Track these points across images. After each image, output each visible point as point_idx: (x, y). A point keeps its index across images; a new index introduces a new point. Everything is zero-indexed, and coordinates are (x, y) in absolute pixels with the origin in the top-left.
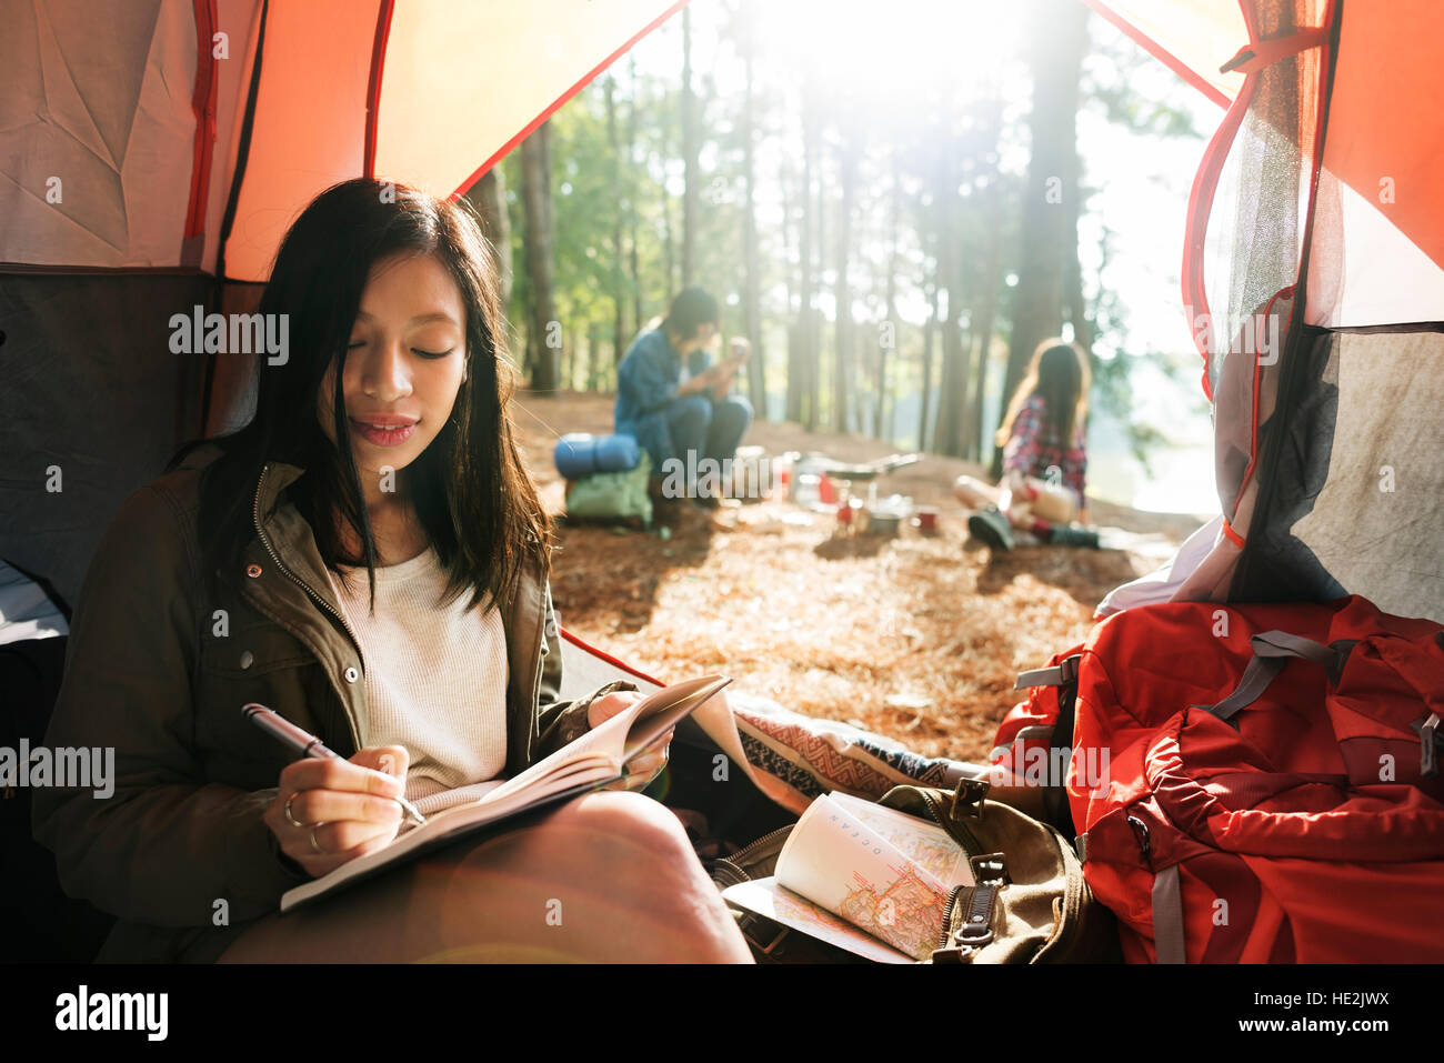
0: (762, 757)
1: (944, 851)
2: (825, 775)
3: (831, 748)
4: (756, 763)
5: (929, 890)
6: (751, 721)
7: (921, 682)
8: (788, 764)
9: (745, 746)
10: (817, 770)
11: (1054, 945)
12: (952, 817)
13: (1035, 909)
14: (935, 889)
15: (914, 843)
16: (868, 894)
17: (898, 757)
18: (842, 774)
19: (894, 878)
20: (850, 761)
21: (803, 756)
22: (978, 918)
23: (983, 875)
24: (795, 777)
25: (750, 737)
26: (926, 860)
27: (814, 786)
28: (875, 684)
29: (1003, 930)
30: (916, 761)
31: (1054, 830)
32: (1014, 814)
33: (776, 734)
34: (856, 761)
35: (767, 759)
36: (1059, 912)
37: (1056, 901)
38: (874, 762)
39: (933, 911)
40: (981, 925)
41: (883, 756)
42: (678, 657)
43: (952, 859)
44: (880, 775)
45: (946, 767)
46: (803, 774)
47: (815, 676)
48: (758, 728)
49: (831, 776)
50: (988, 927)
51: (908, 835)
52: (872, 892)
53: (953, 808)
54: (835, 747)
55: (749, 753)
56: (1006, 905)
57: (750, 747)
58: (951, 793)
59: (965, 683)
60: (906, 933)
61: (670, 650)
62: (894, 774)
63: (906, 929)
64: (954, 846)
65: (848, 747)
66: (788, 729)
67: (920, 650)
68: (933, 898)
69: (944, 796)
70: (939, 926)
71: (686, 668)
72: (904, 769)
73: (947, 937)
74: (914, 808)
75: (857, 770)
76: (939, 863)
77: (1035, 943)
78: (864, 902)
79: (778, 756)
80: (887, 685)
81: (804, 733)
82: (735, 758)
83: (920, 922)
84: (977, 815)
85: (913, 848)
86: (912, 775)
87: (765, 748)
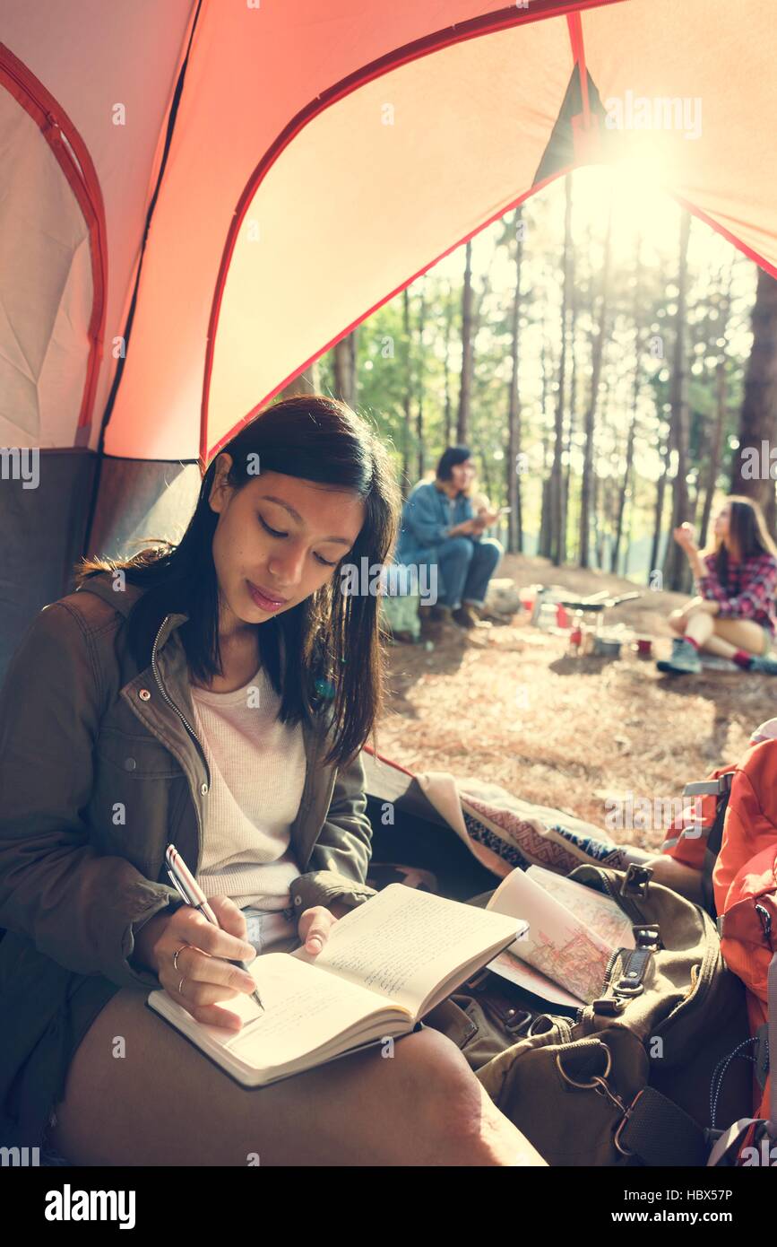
0: (480, 833)
1: (616, 919)
2: (529, 852)
3: (534, 831)
4: (475, 838)
5: (597, 949)
6: (473, 805)
8: (500, 841)
9: (467, 824)
10: (522, 847)
11: (690, 1003)
12: (621, 893)
13: (678, 971)
14: (602, 949)
15: (592, 911)
16: (549, 949)
17: (586, 842)
18: (542, 852)
19: (571, 938)
20: (548, 843)
21: (512, 835)
22: (633, 974)
23: (642, 941)
24: (505, 851)
25: (472, 818)
26: (601, 925)
27: (520, 860)
28: (587, 780)
29: (651, 985)
30: (600, 847)
31: (700, 907)
32: (672, 896)
33: (492, 817)
34: (553, 843)
35: (484, 835)
36: (696, 976)
37: (694, 968)
38: (567, 844)
39: (599, 966)
40: (635, 980)
41: (575, 840)
42: (431, 747)
43: (621, 927)
44: (571, 855)
45: (624, 854)
46: (512, 849)
47: (539, 769)
48: (478, 810)
49: (533, 853)
50: (640, 982)
51: (588, 904)
52: (552, 947)
53: (623, 887)
54: (537, 830)
55: (470, 830)
56: (657, 965)
57: (471, 825)
58: (623, 874)
59: (662, 784)
60: (577, 982)
61: (425, 741)
62: (582, 855)
63: (578, 979)
64: (623, 916)
65: (547, 832)
66: (501, 814)
67: (627, 755)
68: (599, 955)
69: (617, 876)
70: (602, 978)
71: (436, 756)
72: (590, 852)
73: (608, 986)
74: (594, 883)
75: (554, 850)
76: (611, 929)
77: (675, 1000)
78: (546, 956)
79: (492, 833)
80: (597, 781)
81: (513, 817)
82: (458, 832)
83: (590, 974)
84: (643, 894)
85: (591, 915)
86: (596, 857)
87: (483, 826)
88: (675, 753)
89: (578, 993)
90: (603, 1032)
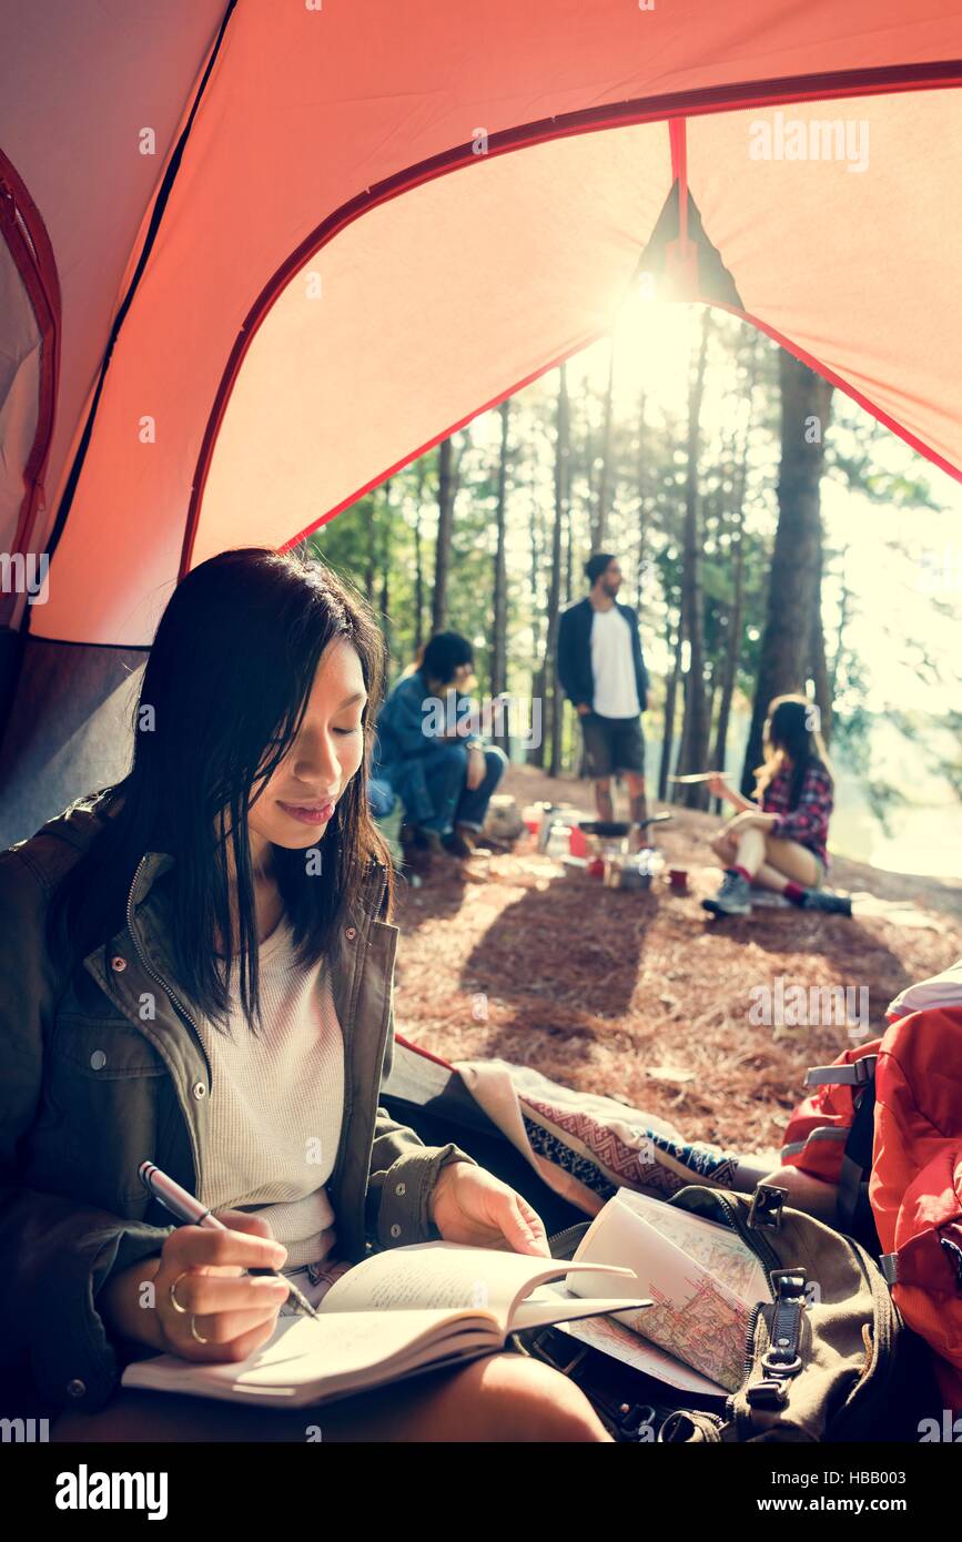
0: (546, 1145)
1: (739, 1260)
2: (611, 1168)
3: (617, 1139)
4: (539, 1151)
5: (729, 1307)
6: (536, 1107)
7: (680, 1053)
8: (572, 1154)
9: (529, 1133)
10: (603, 1162)
11: (870, 1380)
12: (749, 1225)
13: (845, 1333)
14: (736, 1306)
15: (707, 1250)
16: (665, 1311)
17: (687, 1152)
18: (629, 1166)
19: (692, 1293)
20: (638, 1155)
21: (589, 1147)
22: (784, 1341)
23: (786, 1292)
24: (579, 1168)
25: (534, 1124)
26: (721, 1268)
27: (599, 1178)
28: (636, 1054)
29: (809, 1356)
30: (705, 1157)
31: (853, 1240)
33: (562, 1122)
35: (551, 1147)
36: (870, 1342)
37: (865, 1328)
38: (662, 1156)
39: (734, 1331)
40: (788, 1350)
41: (672, 1150)
42: (434, 1017)
43: (747, 1269)
44: (668, 1171)
45: (736, 1165)
46: (588, 1165)
48: (543, 1114)
49: (617, 1169)
50: (796, 1353)
51: (702, 1239)
52: (669, 1307)
54: (622, 1138)
55: (533, 1140)
56: (813, 1326)
57: (534, 1134)
58: (748, 1198)
59: (726, 1057)
60: (706, 1356)
61: (426, 1009)
62: (683, 1171)
63: (707, 1351)
64: (749, 1254)
65: (635, 1140)
66: (574, 1117)
67: (678, 1019)
68: (733, 1316)
69: (740, 1200)
70: (741, 1348)
71: (444, 1029)
72: (693, 1166)
73: (752, 1361)
74: (709, 1211)
75: (644, 1164)
76: (734, 1272)
77: (849, 1378)
78: (661, 1319)
79: (562, 1145)
80: (648, 1056)
81: (590, 1122)
82: (518, 1146)
83: (722, 1343)
84: (775, 1224)
85: (707, 1255)
86: (701, 1172)
87: (550, 1135)
88: (734, 1015)
89: (708, 1372)
90: (766, 1434)
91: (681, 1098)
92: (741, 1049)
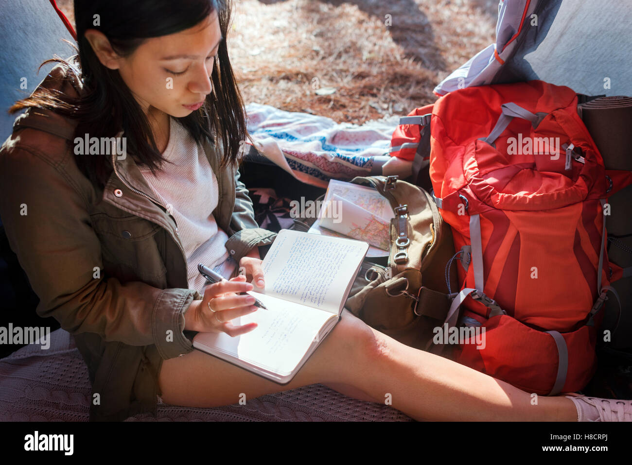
0: (296, 166)
1: (380, 200)
2: (324, 170)
3: (326, 159)
4: (294, 169)
5: (381, 224)
6: (290, 153)
7: (327, 77)
8: (308, 168)
9: (289, 163)
10: (321, 169)
11: (435, 245)
12: (384, 190)
13: (423, 227)
14: (383, 223)
16: (358, 230)
17: (354, 159)
18: (331, 169)
19: (368, 222)
20: (334, 164)
21: (315, 164)
22: (402, 234)
23: (400, 213)
24: (311, 172)
25: (291, 160)
26: (374, 204)
28: (309, 84)
29: (412, 238)
30: (361, 159)
31: (424, 191)
32: (407, 184)
33: (302, 157)
34: (336, 163)
35: (298, 167)
36: (433, 231)
37: (431, 225)
38: (345, 163)
39: (384, 232)
40: (404, 237)
41: (348, 160)
43: (383, 202)
44: (347, 167)
45: (373, 160)
46: (314, 170)
48: (294, 156)
49: (327, 170)
50: (407, 238)
52: (360, 229)
53: (385, 187)
54: (328, 158)
55: (291, 165)
56: (412, 226)
57: (291, 163)
58: (382, 178)
59: (346, 76)
62: (353, 167)
63: (375, 240)
64: (383, 198)
65: (333, 158)
66: (307, 155)
67: (323, 58)
68: (383, 227)
69: (380, 181)
70: (388, 238)
72: (357, 164)
73: (392, 242)
74: (366, 184)
75: (337, 166)
76: (379, 205)
77: (428, 245)
79: (303, 165)
81: (314, 155)
82: (289, 172)
83: (379, 236)
84: (394, 187)
85: (368, 200)
86: (360, 166)
87: (298, 163)
88: (346, 52)
90: (403, 272)
91: (332, 103)
92: (352, 70)
